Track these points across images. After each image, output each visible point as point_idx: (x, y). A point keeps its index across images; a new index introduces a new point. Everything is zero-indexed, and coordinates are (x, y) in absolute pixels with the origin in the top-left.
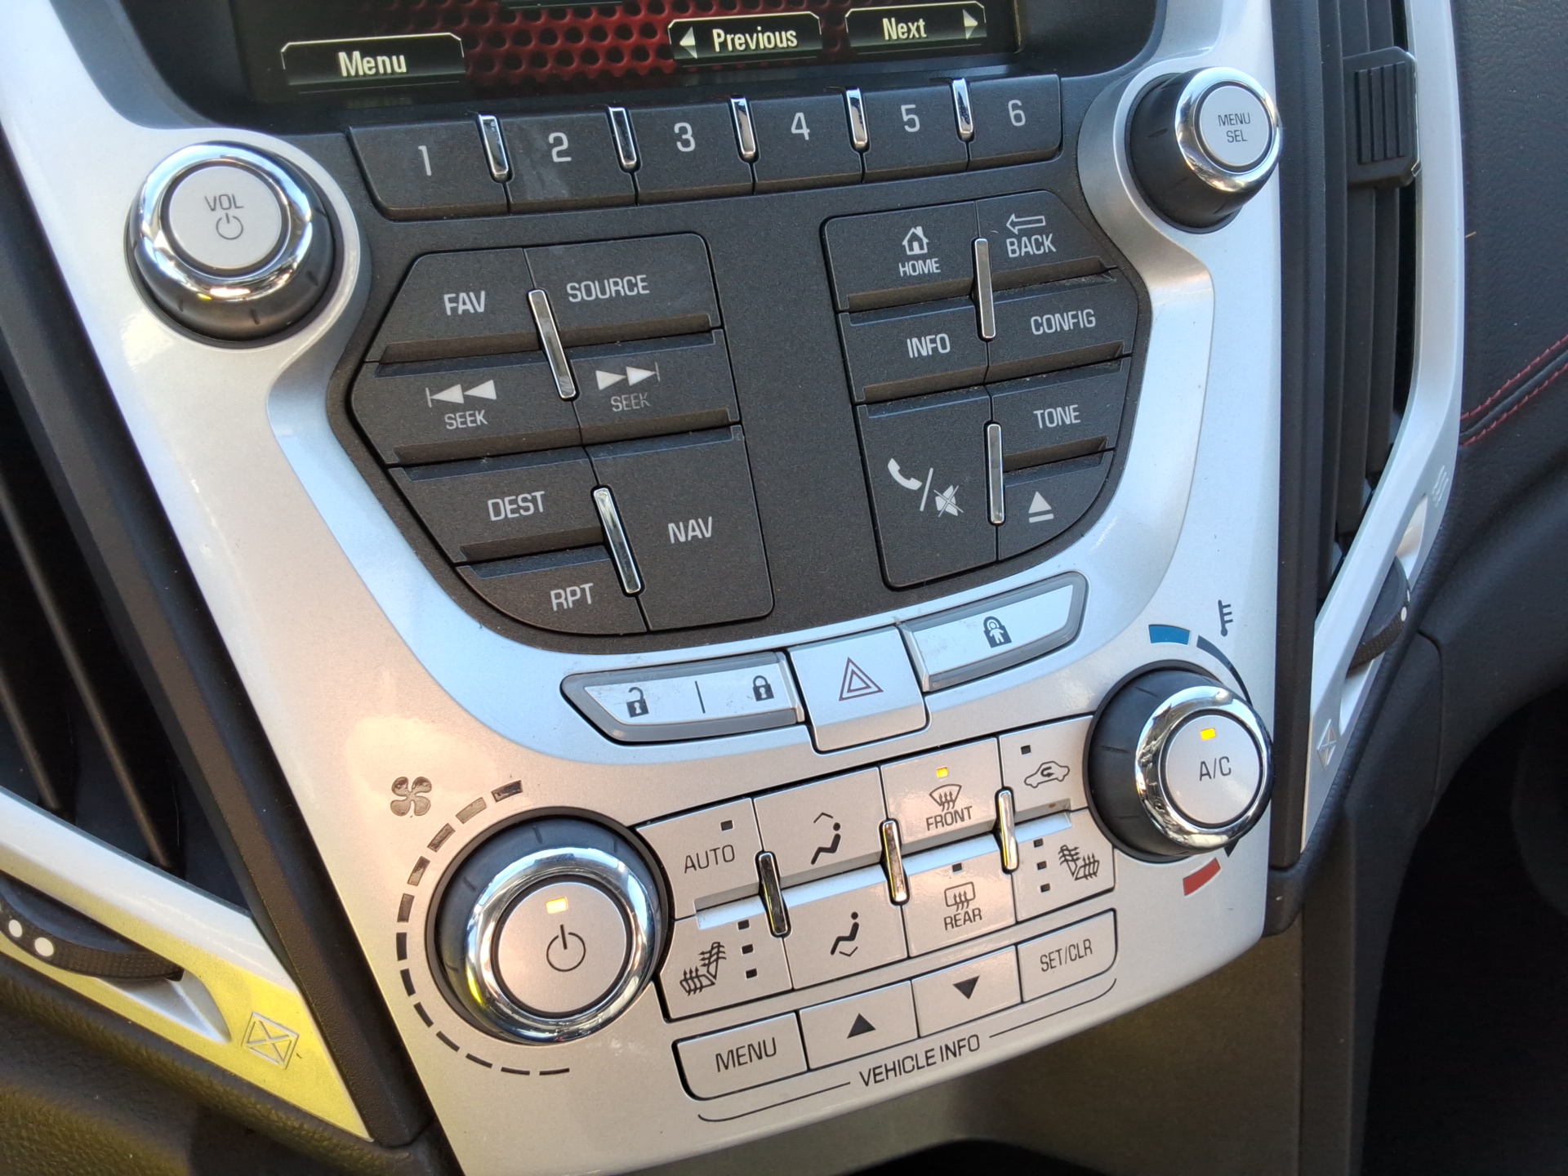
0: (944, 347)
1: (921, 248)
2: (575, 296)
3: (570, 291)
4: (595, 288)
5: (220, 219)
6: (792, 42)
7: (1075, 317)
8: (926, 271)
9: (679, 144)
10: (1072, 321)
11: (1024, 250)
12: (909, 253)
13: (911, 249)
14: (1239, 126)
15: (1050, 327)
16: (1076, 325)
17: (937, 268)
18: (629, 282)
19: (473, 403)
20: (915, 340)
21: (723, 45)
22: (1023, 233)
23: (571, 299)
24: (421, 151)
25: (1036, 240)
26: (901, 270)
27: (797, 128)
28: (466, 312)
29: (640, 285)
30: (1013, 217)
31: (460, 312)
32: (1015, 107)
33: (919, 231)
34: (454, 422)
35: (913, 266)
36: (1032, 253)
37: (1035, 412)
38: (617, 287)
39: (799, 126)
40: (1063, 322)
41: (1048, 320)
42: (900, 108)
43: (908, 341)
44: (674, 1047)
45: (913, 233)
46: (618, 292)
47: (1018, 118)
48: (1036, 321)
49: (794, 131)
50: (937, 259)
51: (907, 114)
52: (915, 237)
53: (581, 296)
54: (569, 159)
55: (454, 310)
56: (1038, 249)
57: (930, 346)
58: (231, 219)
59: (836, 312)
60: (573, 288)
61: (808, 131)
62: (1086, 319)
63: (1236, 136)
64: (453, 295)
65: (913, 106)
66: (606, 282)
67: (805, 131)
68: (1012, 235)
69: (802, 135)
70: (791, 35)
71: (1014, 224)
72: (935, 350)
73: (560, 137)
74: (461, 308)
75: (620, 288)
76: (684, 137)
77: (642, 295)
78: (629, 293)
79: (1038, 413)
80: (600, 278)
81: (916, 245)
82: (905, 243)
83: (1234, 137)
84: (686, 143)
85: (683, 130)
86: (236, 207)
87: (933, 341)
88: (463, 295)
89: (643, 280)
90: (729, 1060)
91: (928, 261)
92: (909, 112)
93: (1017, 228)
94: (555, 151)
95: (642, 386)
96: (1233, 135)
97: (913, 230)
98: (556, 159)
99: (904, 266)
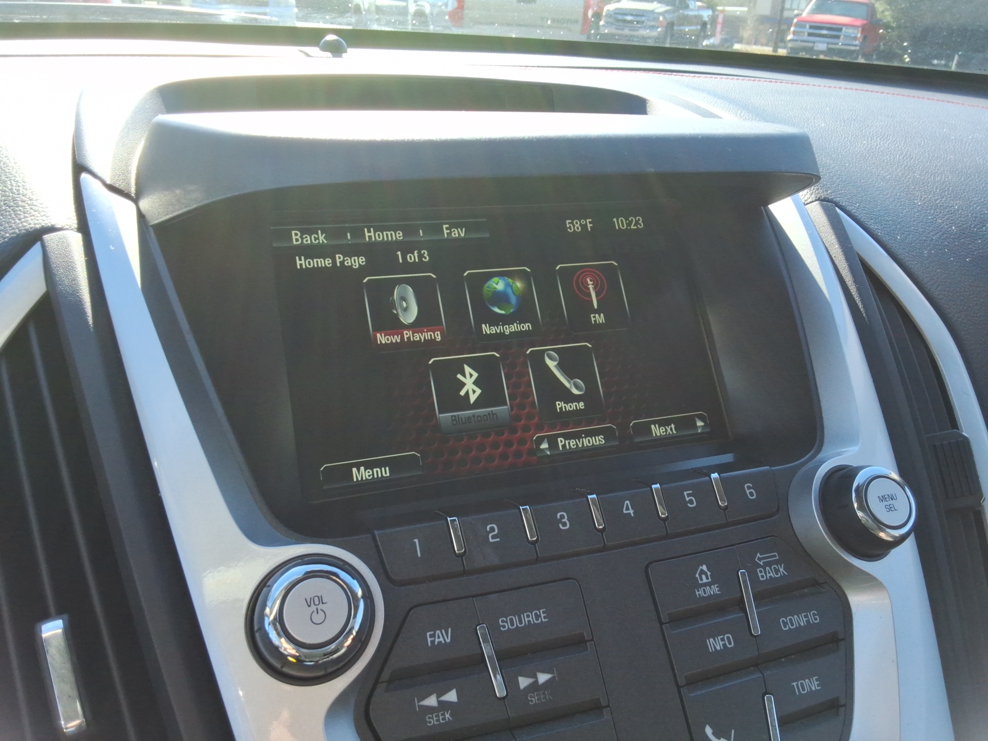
0: (730, 644)
1: (707, 578)
2: (504, 627)
3: (501, 623)
4: (516, 620)
5: (313, 612)
6: (602, 442)
7: (806, 616)
8: (712, 593)
9: (560, 525)
10: (805, 620)
11: (768, 575)
12: (700, 582)
13: (702, 579)
14: (891, 502)
15: (792, 625)
16: (808, 621)
17: (718, 591)
18: (536, 614)
19: (443, 706)
20: (711, 640)
21: (564, 446)
22: (766, 564)
23: (502, 629)
24: (415, 542)
25: (775, 568)
26: (697, 593)
27: (626, 510)
28: (440, 643)
29: (542, 615)
30: (758, 555)
31: (436, 643)
32: (749, 488)
33: (704, 568)
34: (432, 720)
35: (704, 590)
36: (773, 577)
37: (793, 684)
38: (528, 618)
39: (627, 509)
40: (799, 620)
41: (790, 620)
42: (684, 494)
43: (707, 640)
45: (701, 569)
46: (529, 621)
47: (751, 494)
48: (783, 621)
49: (625, 512)
50: (717, 585)
51: (688, 497)
52: (702, 572)
53: (508, 626)
54: (498, 540)
55: (433, 642)
56: (777, 574)
57: (721, 643)
58: (319, 611)
59: (661, 623)
60: (503, 621)
61: (633, 511)
62: (813, 617)
63: (891, 508)
64: (432, 632)
65: (691, 492)
66: (522, 615)
67: (631, 511)
68: (759, 566)
69: (630, 513)
70: (601, 438)
71: (760, 559)
72: (724, 645)
73: (493, 527)
74: (437, 640)
75: (530, 619)
76: (563, 520)
77: (544, 622)
78: (536, 622)
79: (795, 684)
80: (519, 613)
81: (704, 577)
82: (697, 576)
83: (890, 509)
84: (564, 524)
85: (562, 517)
86: (323, 603)
87: (723, 640)
88: (438, 632)
89: (544, 612)
91: (712, 586)
92: (689, 495)
93: (762, 561)
94: (490, 535)
95: (546, 685)
96: (889, 507)
97: (701, 567)
98: (491, 540)
99: (698, 591)
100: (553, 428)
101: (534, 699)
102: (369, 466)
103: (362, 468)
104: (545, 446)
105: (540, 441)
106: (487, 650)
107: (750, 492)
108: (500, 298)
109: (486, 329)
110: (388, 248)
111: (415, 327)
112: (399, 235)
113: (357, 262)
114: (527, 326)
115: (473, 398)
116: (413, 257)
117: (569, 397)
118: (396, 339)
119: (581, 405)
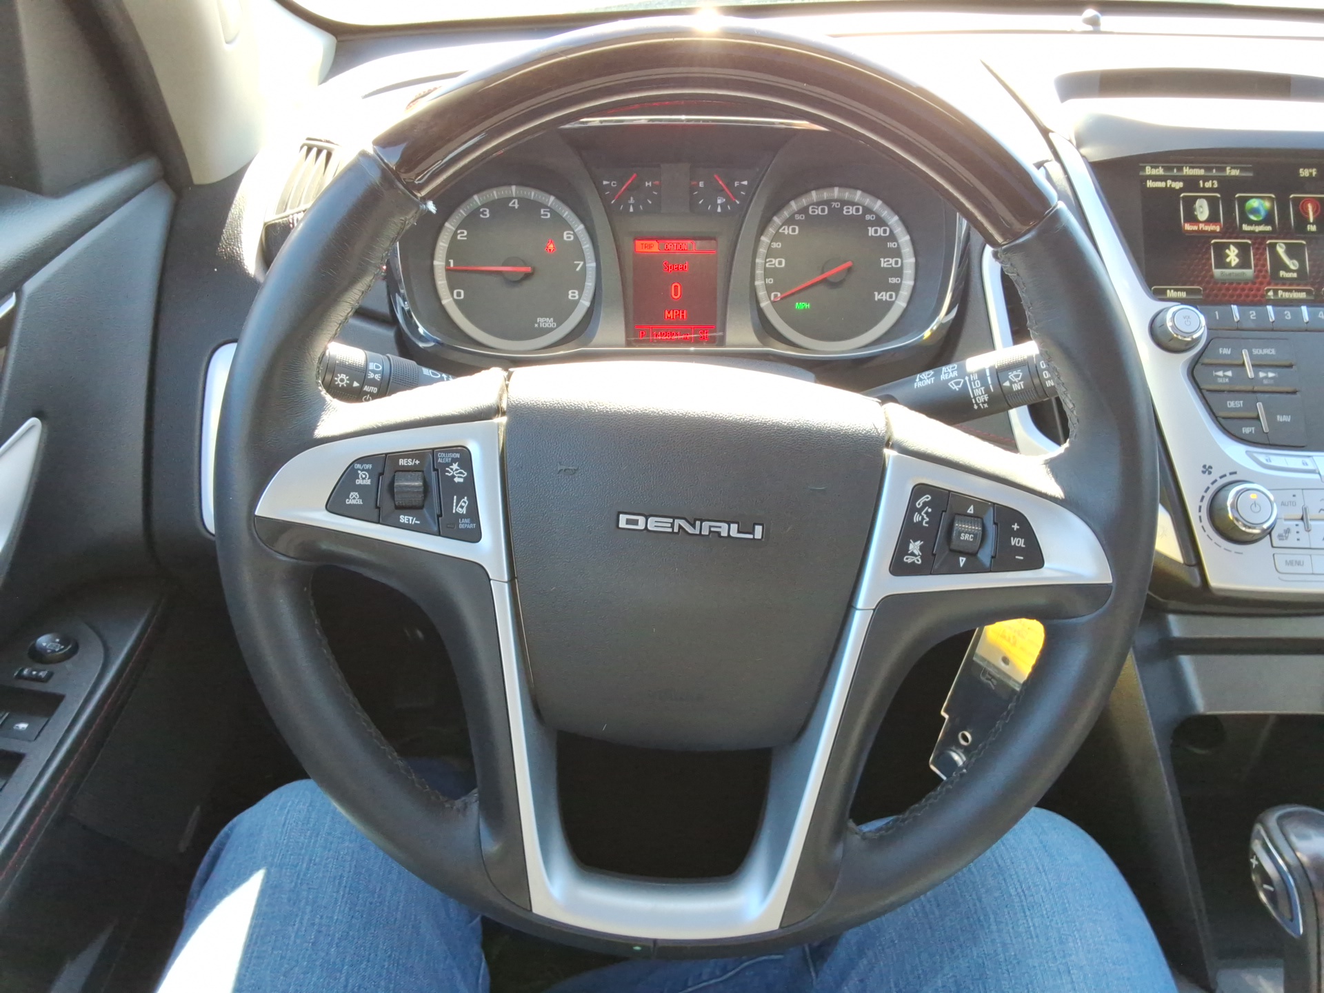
3: (1253, 351)
4: (1260, 351)
5: (1187, 321)
6: (1304, 296)
9: (1286, 317)
18: (1270, 350)
19: (1225, 376)
21: (1282, 296)
23: (1254, 353)
24: (1217, 312)
28: (1225, 354)
34: (1220, 380)
38: (1266, 351)
39: (1321, 315)
44: (1274, 555)
49: (1319, 316)
53: (1257, 353)
54: (1256, 318)
55: (1222, 352)
58: (1189, 321)
60: (1255, 351)
64: (1222, 348)
69: (1322, 318)
70: (1304, 294)
73: (1254, 312)
74: (1224, 352)
75: (1268, 352)
76: (1288, 315)
77: (1274, 355)
78: (1270, 354)
80: (1263, 349)
84: (1288, 317)
85: (1288, 313)
88: (1225, 349)
89: (1274, 351)
90: (1290, 563)
94: (1252, 316)
95: (1272, 378)
98: (1252, 318)
100: (1277, 284)
101: (1265, 382)
102: (1176, 290)
103: (1172, 291)
104: (1271, 293)
105: (1269, 290)
106: (1247, 360)
108: (1255, 211)
109: (1245, 227)
110: (1198, 178)
111: (1208, 222)
112: (1201, 172)
113: (1178, 185)
114: (1269, 228)
115: (1233, 264)
116: (1208, 185)
117: (1287, 269)
118: (1195, 228)
119: (1295, 275)
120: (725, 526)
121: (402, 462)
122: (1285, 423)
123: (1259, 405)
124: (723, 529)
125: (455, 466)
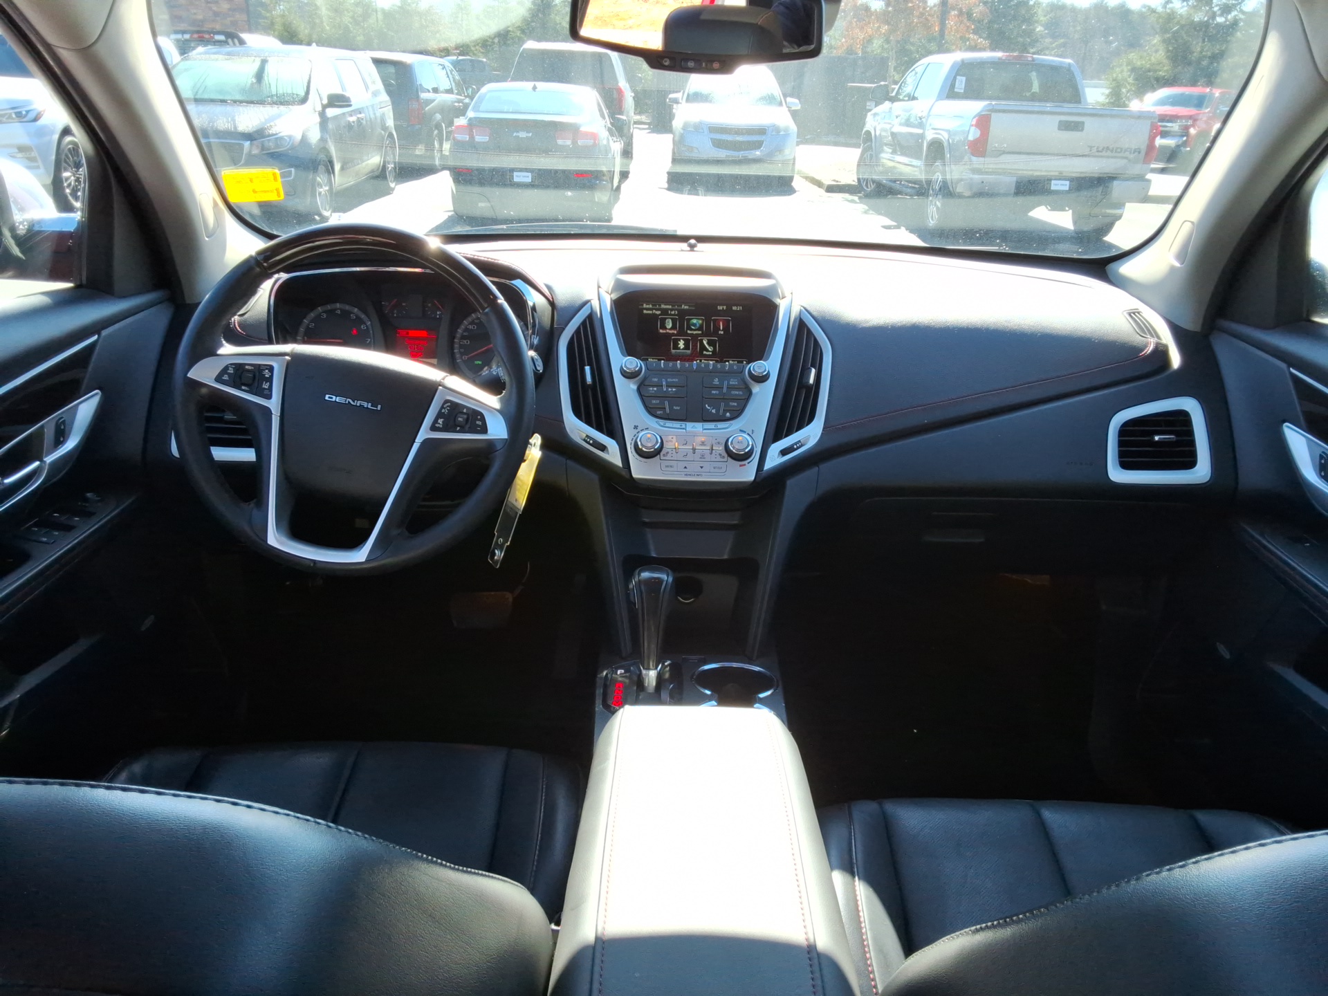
1: (717, 381)
4: (671, 380)
13: (715, 381)
16: (739, 393)
19: (653, 390)
25: (735, 382)
26: (713, 383)
33: (717, 379)
34: (651, 392)
35: (715, 383)
36: (734, 384)
38: (674, 380)
40: (737, 393)
44: (660, 463)
50: (719, 383)
62: (741, 393)
71: (732, 380)
90: (667, 466)
91: (717, 383)
95: (674, 391)
100: (701, 357)
101: (671, 392)
106: (664, 383)
107: (735, 367)
108: (694, 325)
109: (689, 332)
110: (667, 310)
111: (670, 329)
112: (670, 307)
113: (658, 312)
114: (700, 332)
115: (681, 348)
116: (673, 312)
117: (707, 350)
118: (665, 331)
119: (711, 353)
120: (366, 403)
121: (247, 367)
122: (677, 410)
123: (666, 403)
124: (365, 404)
125: (267, 371)
